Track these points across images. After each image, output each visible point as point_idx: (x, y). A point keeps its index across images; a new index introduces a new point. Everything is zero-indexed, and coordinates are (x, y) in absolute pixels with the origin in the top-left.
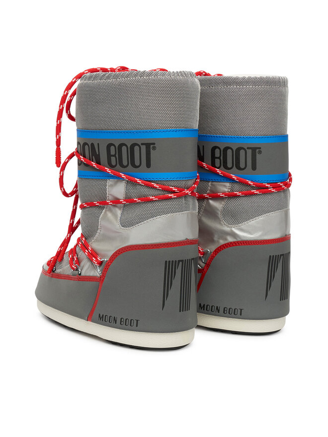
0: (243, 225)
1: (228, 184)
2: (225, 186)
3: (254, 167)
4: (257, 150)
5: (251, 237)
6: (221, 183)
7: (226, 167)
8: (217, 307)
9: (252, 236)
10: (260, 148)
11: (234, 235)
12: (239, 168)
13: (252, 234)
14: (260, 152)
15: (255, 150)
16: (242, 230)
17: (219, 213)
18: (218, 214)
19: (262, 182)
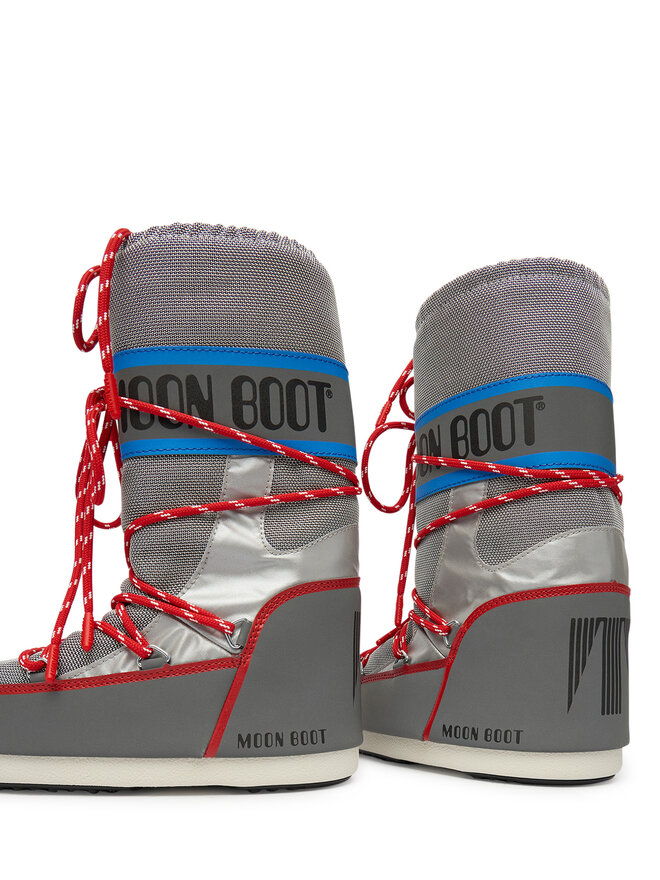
0: (517, 562)
1: (482, 486)
2: (477, 490)
3: (530, 440)
4: (535, 403)
5: (531, 584)
6: (470, 486)
7: (478, 452)
8: (473, 729)
9: (533, 581)
10: (541, 398)
11: (499, 583)
12: (501, 447)
13: (532, 578)
14: (541, 406)
15: (530, 404)
16: (513, 572)
17: (472, 545)
18: (469, 546)
19: (547, 467)
